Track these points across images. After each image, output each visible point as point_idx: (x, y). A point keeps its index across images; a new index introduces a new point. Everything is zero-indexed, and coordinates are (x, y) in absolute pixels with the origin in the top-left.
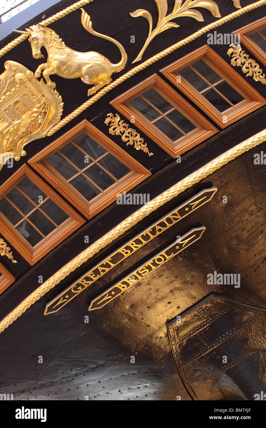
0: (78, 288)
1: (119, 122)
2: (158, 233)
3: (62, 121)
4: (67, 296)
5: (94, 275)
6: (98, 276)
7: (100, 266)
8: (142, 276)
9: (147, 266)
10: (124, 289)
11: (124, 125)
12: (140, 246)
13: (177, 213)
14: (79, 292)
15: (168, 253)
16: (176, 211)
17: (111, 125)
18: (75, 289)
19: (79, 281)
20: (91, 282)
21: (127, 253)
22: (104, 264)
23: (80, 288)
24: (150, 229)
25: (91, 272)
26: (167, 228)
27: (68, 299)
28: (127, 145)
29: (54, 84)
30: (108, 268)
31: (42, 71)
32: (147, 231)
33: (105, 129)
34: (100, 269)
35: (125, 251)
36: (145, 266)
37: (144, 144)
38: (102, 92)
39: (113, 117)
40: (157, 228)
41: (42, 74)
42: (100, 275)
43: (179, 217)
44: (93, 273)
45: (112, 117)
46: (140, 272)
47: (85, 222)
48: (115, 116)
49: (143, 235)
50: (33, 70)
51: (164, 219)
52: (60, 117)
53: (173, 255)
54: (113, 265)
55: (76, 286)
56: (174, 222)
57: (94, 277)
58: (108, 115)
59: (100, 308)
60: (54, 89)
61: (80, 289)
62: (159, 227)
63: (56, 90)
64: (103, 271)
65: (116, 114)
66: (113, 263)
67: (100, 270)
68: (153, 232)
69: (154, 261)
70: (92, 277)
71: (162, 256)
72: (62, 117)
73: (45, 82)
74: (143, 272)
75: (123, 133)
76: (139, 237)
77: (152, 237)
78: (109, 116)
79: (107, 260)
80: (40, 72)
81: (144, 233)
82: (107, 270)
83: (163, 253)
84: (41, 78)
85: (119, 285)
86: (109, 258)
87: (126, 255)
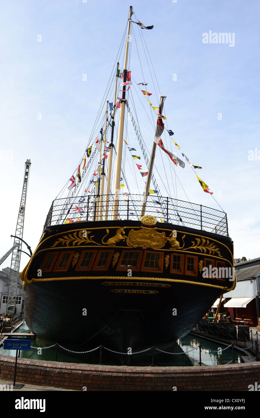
2: (149, 286)
4: (113, 284)
5: (125, 284)
8: (133, 293)
10: (126, 292)
11: (168, 259)
12: (142, 285)
14: (117, 285)
15: (145, 292)
16: (158, 284)
17: (167, 257)
18: (117, 284)
19: (120, 282)
20: (122, 285)
22: (130, 283)
24: (148, 283)
25: (125, 282)
28: (165, 263)
33: (165, 257)
34: (128, 283)
37: (168, 265)
38: (172, 250)
43: (157, 286)
50: (166, 237)
51: (154, 284)
53: (145, 293)
54: (131, 285)
56: (155, 286)
59: (114, 292)
60: (165, 243)
61: (118, 284)
62: (151, 285)
68: (148, 285)
69: (140, 291)
71: (143, 291)
72: (160, 249)
73: (166, 241)
74: (135, 291)
77: (147, 286)
78: (168, 255)
81: (146, 283)
82: (129, 285)
83: (144, 291)
84: (166, 239)
85: (126, 290)
86: (133, 283)
87: (137, 285)
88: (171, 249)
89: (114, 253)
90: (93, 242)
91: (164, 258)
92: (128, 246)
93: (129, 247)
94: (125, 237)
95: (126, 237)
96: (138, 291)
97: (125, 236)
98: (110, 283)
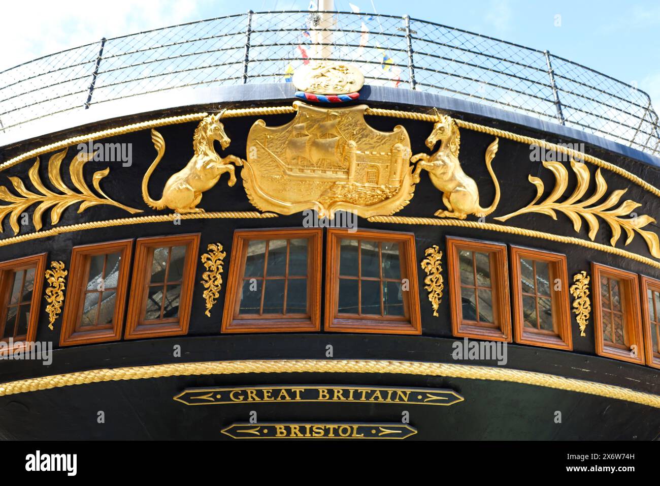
0: (239, 397)
1: (438, 260)
2: (372, 400)
3: (393, 217)
4: (219, 396)
5: (270, 394)
6: (273, 399)
7: (285, 390)
8: (312, 436)
9: (327, 428)
10: (281, 435)
11: (438, 267)
12: (343, 399)
13: (408, 393)
14: (237, 401)
15: (359, 431)
16: (409, 391)
17: (428, 257)
18: (236, 395)
19: (249, 390)
20: (259, 399)
21: (324, 396)
22: (293, 390)
23: (241, 398)
24: (369, 389)
25: (270, 388)
26: (385, 402)
27: (217, 400)
28: (425, 288)
29: (418, 180)
30: (290, 399)
31: (420, 160)
32: (364, 390)
33: (421, 257)
34: (283, 393)
35: (325, 394)
36: (325, 427)
37: (439, 299)
38: (449, 222)
39: (437, 252)
40: (377, 394)
41: (417, 162)
42: (275, 399)
43: (406, 399)
44: (271, 391)
45: (435, 251)
46: (314, 429)
47: (319, 331)
48: (439, 252)
49: (357, 390)
50: (415, 152)
51: (390, 391)
52: (394, 213)
53: (361, 436)
54: (298, 398)
55: (240, 392)
56: (397, 401)
57: (268, 397)
58: (434, 246)
59: (235, 438)
60: (414, 184)
61: (240, 400)
62: (379, 395)
63: (415, 185)
64: (283, 397)
65: (441, 252)
66: (300, 397)
67: (281, 394)
68: (368, 396)
69: (339, 427)
70: (266, 394)
71: (352, 428)
72: (396, 214)
73: (413, 171)
74: (317, 430)
75: (431, 274)
76: (352, 389)
77: (363, 399)
78: (435, 248)
79: (298, 389)
80: (418, 159)
81: (360, 389)
82: (288, 399)
83: (355, 426)
84: (414, 165)
85: (280, 427)
86: (303, 388)
87: (321, 399)
88: (446, 218)
89: (203, 250)
90: (110, 201)
91: (420, 261)
92: (254, 209)
93: (261, 212)
94: (233, 163)
95: (239, 162)
96: (331, 426)
97: (232, 158)
98: (207, 396)
